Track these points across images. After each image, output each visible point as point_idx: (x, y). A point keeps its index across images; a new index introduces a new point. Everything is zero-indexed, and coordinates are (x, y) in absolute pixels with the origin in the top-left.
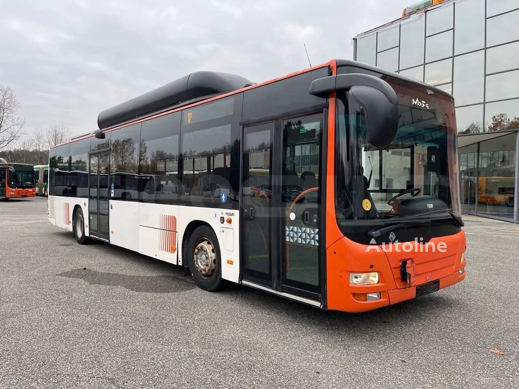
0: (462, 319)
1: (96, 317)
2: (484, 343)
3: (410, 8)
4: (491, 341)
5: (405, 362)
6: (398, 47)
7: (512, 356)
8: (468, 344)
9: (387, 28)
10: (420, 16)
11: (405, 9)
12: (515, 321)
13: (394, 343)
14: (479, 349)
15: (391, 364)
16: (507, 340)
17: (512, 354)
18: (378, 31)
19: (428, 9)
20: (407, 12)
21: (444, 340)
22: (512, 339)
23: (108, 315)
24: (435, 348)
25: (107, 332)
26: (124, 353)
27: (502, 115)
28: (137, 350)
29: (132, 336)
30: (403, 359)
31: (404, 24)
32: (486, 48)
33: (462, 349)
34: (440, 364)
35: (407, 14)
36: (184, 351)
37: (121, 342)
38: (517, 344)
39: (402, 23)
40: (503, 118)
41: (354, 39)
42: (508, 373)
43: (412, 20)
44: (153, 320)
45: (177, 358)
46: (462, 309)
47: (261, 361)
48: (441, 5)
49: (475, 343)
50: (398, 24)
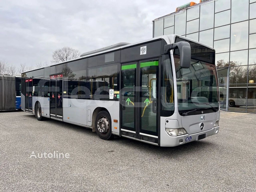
0: (199, 160)
1: (3, 165)
2: (209, 173)
3: (179, 7)
4: (213, 172)
5: (168, 185)
6: (174, 26)
7: (223, 181)
8: (201, 174)
9: (169, 16)
10: (184, 12)
11: (177, 8)
12: (225, 161)
13: (164, 175)
14: (207, 177)
15: (161, 187)
16: (221, 172)
17: (223, 179)
18: (164, 18)
19: (188, 8)
20: (178, 9)
21: (189, 172)
22: (223, 171)
23: (10, 164)
24: (185, 177)
25: (7, 174)
26: (14, 187)
27: (222, 61)
28: (22, 185)
29: (21, 176)
30: (168, 184)
31: (176, 15)
32: (214, 28)
33: (198, 177)
34: (186, 186)
35: (178, 10)
36: (49, 185)
37: (13, 180)
38: (225, 174)
39: (176, 14)
40: (222, 62)
41: (153, 21)
42: (220, 190)
43: (180, 13)
44: (35, 166)
45: (44, 189)
46: (199, 155)
47: (92, 189)
48: (194, 6)
49: (205, 173)
50: (174, 15)
